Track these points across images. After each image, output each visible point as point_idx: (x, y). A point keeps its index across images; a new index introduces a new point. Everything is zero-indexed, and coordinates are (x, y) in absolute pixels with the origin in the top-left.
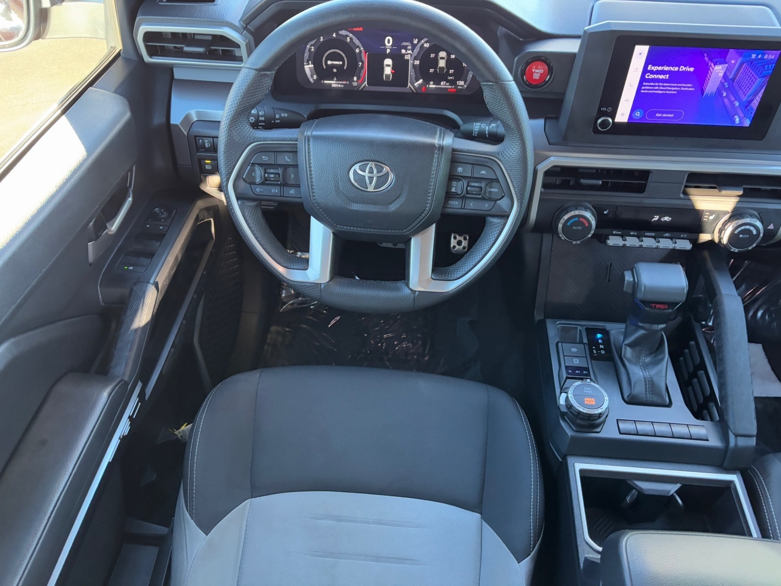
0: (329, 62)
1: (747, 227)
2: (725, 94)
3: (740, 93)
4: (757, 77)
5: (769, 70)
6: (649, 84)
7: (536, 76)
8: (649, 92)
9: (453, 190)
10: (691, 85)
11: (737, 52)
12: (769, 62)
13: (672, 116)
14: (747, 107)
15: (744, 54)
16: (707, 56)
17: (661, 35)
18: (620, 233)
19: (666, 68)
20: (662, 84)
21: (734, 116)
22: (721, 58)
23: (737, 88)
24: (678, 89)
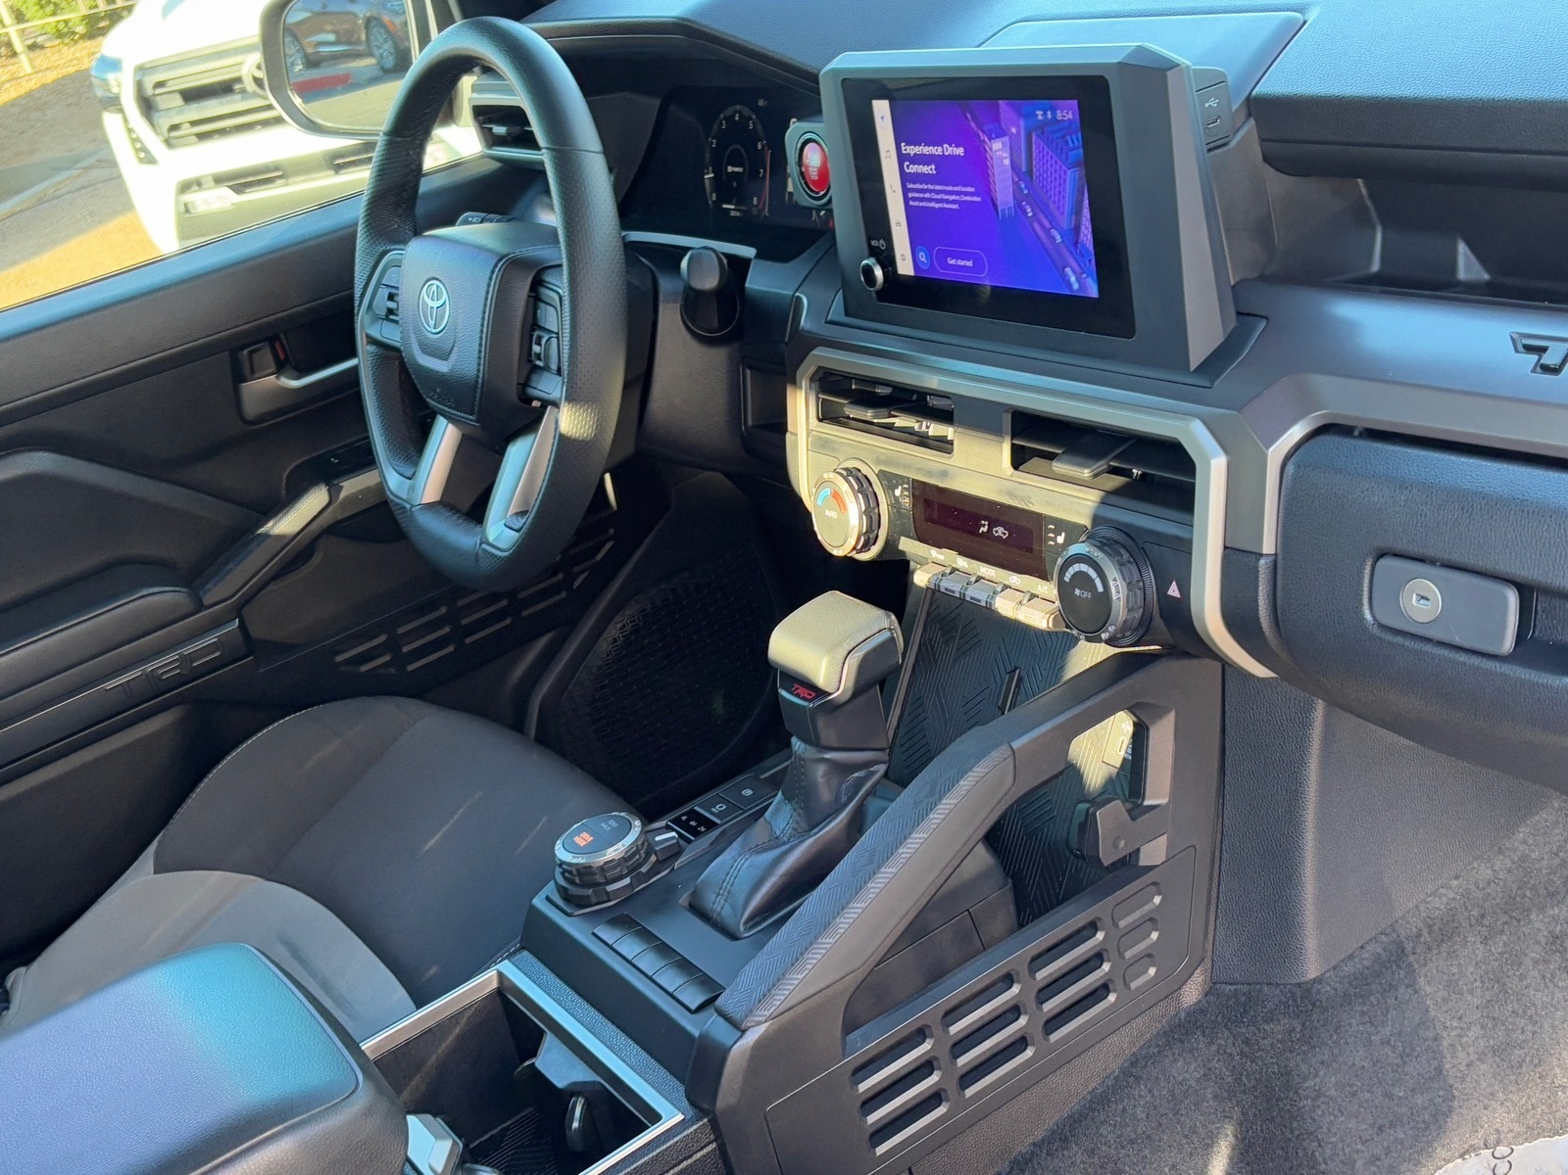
0: (730, 169)
1: (1084, 568)
2: (1030, 212)
3: (1052, 207)
4: (1063, 167)
5: (1077, 149)
6: (915, 186)
7: (814, 174)
8: (920, 204)
10: (972, 190)
12: (1069, 128)
13: (969, 264)
14: (1076, 243)
15: (1026, 111)
16: (975, 120)
19: (927, 150)
20: (932, 187)
21: (1063, 268)
22: (995, 122)
23: (1043, 195)
24: (957, 198)
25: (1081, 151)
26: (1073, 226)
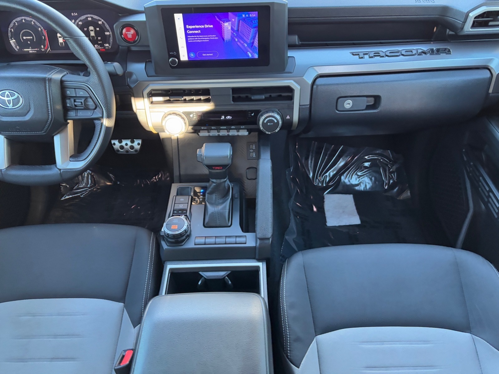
0: (24, 38)
1: (271, 118)
2: (236, 40)
3: (245, 38)
4: (250, 28)
5: (256, 24)
6: (191, 37)
7: (130, 36)
8: (193, 41)
9: (68, 105)
10: (215, 36)
11: (234, 14)
12: (254, 19)
13: (212, 55)
14: (252, 46)
15: (238, 15)
16: (218, 18)
17: (185, 7)
18: (206, 128)
19: (197, 27)
20: (199, 36)
21: (247, 52)
22: (226, 18)
23: (242, 35)
24: (209, 38)
25: (257, 24)
26: (252, 41)
